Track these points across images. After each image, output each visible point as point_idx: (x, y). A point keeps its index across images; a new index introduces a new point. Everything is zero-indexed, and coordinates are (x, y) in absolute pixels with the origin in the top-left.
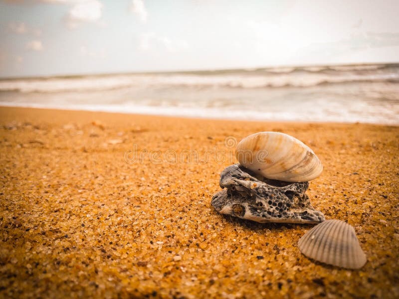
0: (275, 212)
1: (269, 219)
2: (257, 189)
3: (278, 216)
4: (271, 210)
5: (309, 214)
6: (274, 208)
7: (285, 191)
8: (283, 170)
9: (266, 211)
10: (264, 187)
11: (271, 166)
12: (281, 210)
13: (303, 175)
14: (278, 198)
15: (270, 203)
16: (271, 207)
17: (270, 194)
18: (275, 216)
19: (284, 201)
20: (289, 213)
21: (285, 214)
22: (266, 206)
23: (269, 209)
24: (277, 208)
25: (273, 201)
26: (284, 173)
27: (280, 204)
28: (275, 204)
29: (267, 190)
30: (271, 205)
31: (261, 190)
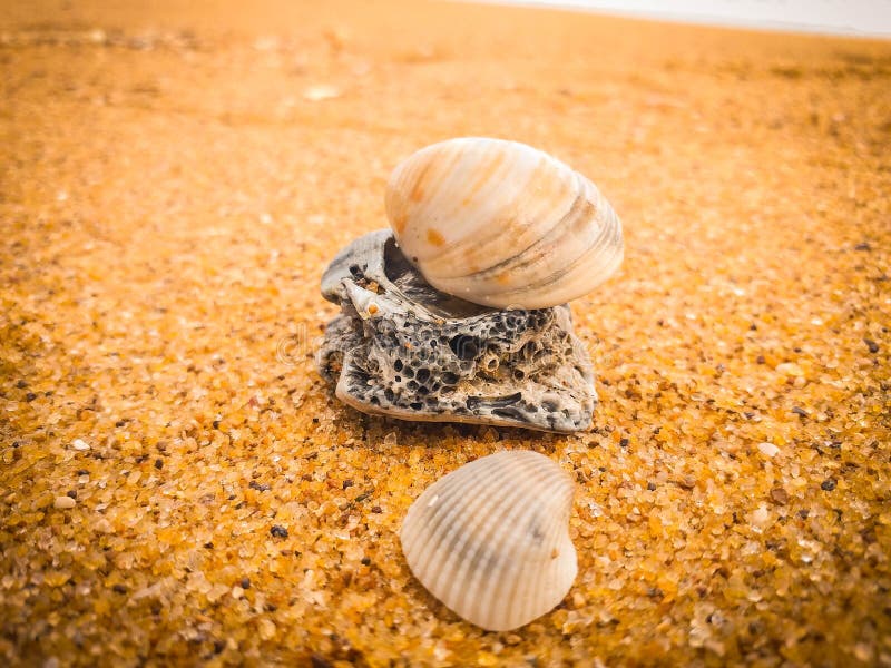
0: (404, 395)
1: (384, 411)
2: (377, 321)
3: (413, 405)
4: (396, 387)
5: (524, 402)
6: (405, 380)
7: (452, 335)
8: (466, 269)
9: (382, 387)
10: (396, 319)
11: (441, 255)
12: (423, 390)
13: (522, 289)
14: (423, 354)
15: (398, 366)
16: (398, 379)
17: (404, 341)
18: (403, 406)
19: (435, 364)
20: (444, 400)
21: (433, 401)
22: (388, 374)
23: (391, 383)
24: (412, 385)
25: (407, 361)
26: (469, 280)
27: (424, 374)
28: (409, 372)
29: (400, 328)
30: (400, 374)
31: (385, 327)
